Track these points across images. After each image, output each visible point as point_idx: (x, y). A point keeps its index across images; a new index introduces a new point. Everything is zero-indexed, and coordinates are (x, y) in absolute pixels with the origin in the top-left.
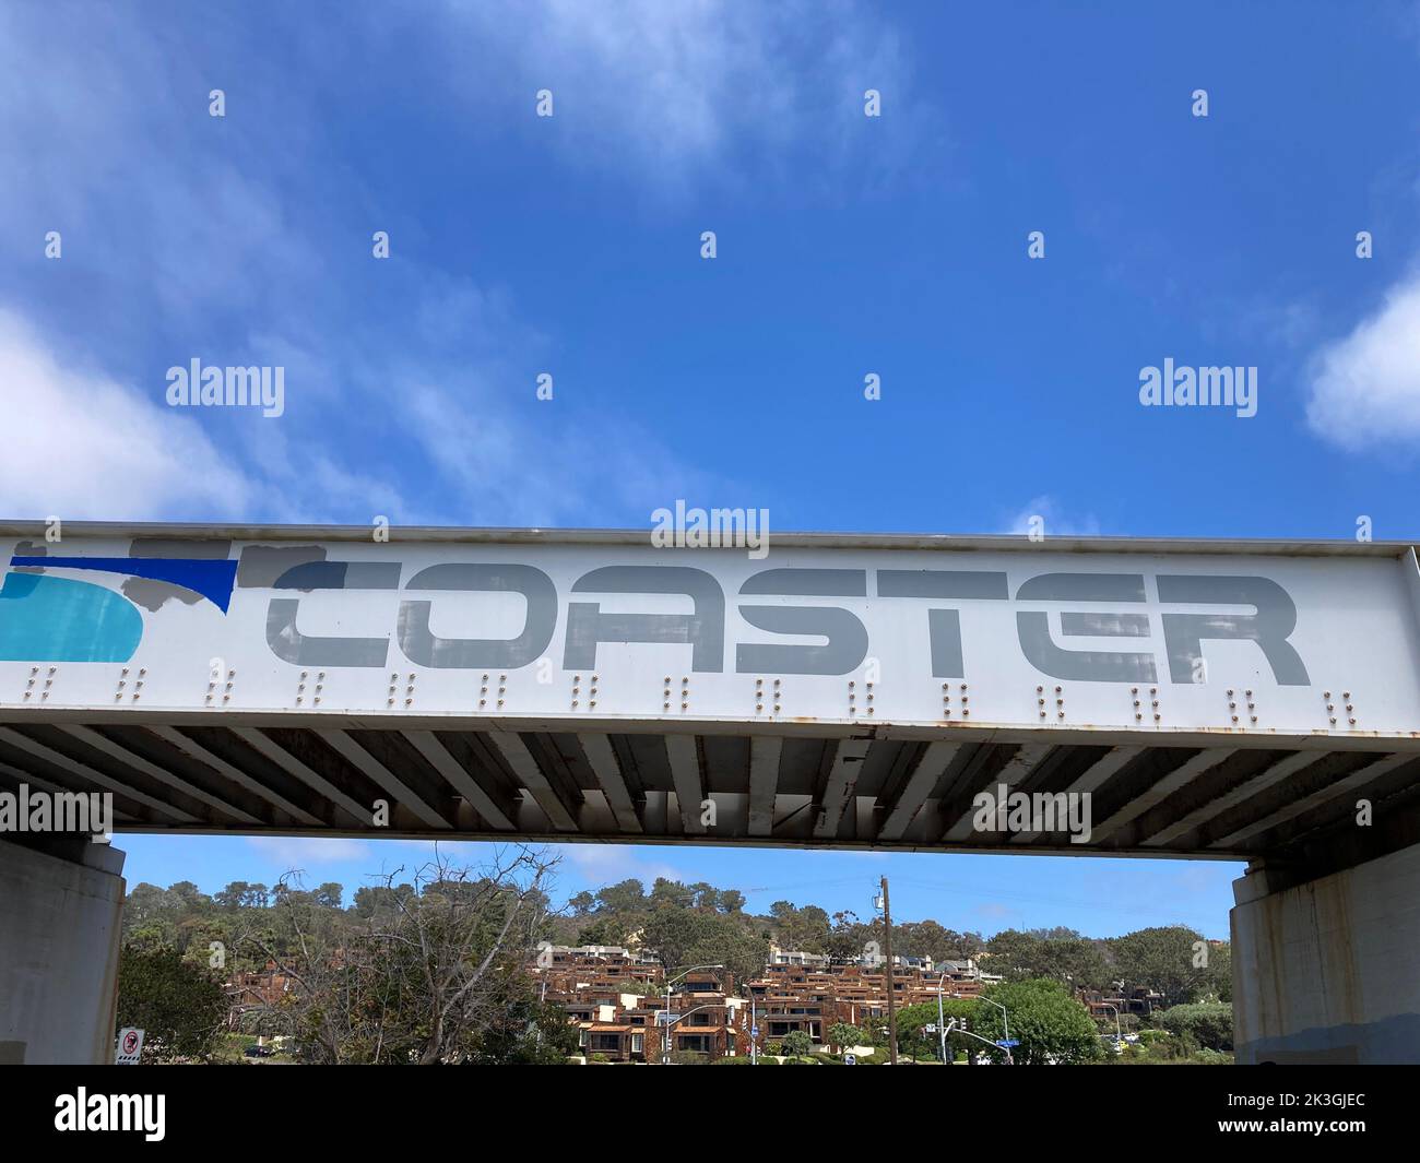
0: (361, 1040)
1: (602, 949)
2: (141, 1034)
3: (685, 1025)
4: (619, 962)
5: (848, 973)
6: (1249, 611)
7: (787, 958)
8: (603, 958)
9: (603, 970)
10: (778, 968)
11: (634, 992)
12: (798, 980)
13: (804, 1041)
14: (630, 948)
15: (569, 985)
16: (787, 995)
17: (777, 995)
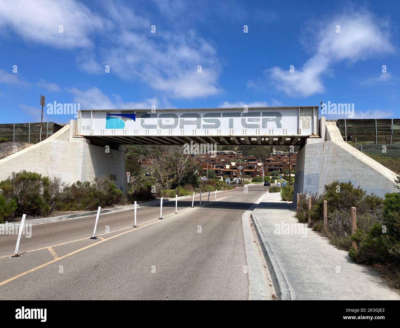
0: (164, 173)
1: (228, 151)
2: (129, 173)
3: (246, 169)
4: (232, 154)
5: (294, 156)
6: (275, 117)
7: (277, 153)
8: (228, 153)
9: (228, 157)
10: (275, 155)
11: (235, 162)
12: (279, 158)
13: (277, 173)
14: (235, 151)
15: (219, 160)
16: (276, 162)
17: (273, 162)
